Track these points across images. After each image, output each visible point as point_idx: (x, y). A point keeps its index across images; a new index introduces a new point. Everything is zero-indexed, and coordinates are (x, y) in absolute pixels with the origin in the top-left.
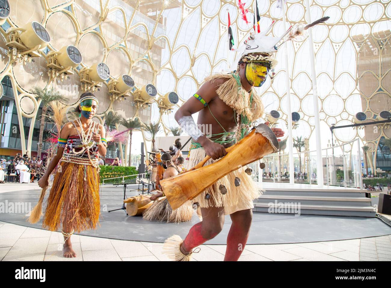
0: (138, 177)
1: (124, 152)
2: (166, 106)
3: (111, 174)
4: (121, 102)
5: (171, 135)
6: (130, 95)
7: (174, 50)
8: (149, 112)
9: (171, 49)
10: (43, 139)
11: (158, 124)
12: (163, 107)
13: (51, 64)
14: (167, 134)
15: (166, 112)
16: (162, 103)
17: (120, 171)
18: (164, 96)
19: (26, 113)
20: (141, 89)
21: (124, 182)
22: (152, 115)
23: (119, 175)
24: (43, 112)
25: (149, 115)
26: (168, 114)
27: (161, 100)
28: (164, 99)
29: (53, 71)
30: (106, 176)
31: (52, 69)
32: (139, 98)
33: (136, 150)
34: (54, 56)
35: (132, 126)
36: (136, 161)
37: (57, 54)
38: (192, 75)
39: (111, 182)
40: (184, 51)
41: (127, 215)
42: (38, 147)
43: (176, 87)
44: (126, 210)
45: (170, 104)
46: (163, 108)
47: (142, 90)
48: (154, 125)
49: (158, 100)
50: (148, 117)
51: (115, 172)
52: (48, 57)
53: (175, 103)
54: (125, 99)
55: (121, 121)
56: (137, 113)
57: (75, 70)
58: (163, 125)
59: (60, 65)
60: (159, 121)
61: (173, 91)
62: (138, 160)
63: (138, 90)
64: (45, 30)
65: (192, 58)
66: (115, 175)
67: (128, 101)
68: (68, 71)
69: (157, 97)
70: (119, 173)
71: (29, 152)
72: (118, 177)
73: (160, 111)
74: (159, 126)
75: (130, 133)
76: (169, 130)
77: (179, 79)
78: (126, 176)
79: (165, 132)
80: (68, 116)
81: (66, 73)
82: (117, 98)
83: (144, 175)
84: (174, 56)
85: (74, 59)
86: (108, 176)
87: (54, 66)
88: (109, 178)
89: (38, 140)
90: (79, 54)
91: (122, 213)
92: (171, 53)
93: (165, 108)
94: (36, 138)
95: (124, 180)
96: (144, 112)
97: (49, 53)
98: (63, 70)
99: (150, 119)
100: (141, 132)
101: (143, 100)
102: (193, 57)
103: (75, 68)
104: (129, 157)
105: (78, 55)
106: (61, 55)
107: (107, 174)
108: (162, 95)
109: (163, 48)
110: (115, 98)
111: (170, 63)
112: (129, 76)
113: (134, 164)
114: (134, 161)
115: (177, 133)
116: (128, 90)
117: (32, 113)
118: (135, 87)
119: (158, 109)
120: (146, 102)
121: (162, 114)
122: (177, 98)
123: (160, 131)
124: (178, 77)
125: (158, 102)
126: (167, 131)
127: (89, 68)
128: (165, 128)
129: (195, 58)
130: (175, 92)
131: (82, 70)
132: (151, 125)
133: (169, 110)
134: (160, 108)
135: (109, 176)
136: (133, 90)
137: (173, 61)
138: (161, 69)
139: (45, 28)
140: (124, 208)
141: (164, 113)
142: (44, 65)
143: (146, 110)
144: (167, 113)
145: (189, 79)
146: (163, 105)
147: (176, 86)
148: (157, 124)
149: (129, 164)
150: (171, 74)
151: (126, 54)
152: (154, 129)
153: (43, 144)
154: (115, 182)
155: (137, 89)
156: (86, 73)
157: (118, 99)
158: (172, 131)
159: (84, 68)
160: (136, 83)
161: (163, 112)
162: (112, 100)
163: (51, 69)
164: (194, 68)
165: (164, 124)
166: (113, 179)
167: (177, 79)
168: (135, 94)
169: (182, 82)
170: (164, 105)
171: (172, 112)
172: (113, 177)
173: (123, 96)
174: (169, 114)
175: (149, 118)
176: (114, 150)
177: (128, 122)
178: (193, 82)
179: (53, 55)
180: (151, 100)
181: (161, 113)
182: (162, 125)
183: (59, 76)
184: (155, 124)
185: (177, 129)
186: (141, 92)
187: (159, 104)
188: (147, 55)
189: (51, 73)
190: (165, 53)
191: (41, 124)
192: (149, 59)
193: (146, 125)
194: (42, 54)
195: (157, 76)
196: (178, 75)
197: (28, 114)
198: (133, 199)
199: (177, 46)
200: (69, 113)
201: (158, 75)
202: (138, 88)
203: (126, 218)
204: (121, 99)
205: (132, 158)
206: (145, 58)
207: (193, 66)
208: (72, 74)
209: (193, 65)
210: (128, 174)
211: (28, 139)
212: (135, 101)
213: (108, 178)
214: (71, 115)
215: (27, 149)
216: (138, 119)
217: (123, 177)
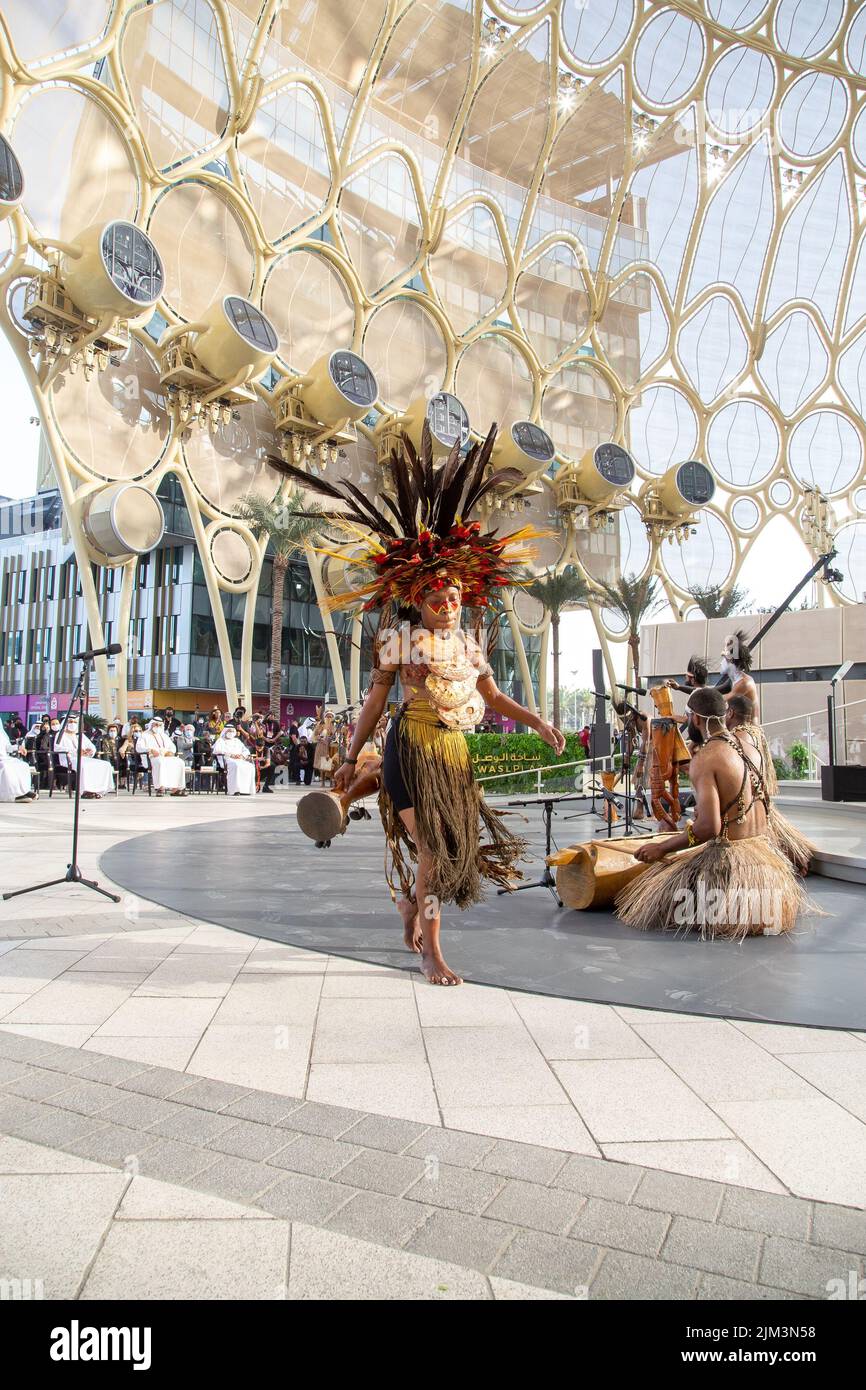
0: (586, 769)
1: (537, 681)
2: (670, 513)
3: (497, 760)
4: (515, 515)
5: (696, 615)
6: (541, 490)
7: (683, 311)
8: (612, 540)
9: (673, 309)
10: (282, 654)
11: (645, 582)
12: (659, 517)
13: (287, 419)
14: (681, 614)
15: (671, 537)
16: (654, 507)
17: (525, 749)
18: (662, 481)
19: (230, 581)
20: (576, 465)
21: (543, 785)
22: (624, 550)
23: (526, 764)
24: (277, 571)
25: (612, 551)
26: (679, 541)
27: (651, 493)
28: (660, 490)
29: (296, 442)
30: (482, 769)
31: (291, 434)
32: (575, 497)
33: (575, 673)
34: (295, 390)
35: (557, 593)
36: (579, 713)
37: (301, 386)
38: (756, 391)
39: (498, 787)
40: (721, 308)
41: (561, 904)
42: (269, 681)
43: (701, 443)
44: (555, 888)
45: (683, 505)
46: (660, 522)
47: (580, 468)
48: (632, 585)
49: (642, 497)
50: (612, 557)
51: (510, 753)
52: (278, 398)
53: (703, 500)
54: (527, 504)
55: (520, 578)
56: (572, 548)
57: (359, 429)
58: (665, 583)
59: (313, 419)
60: (650, 570)
61: (692, 460)
62: (584, 709)
63: (567, 468)
64: (262, 317)
65: (752, 327)
66: (510, 765)
67: (536, 509)
68: (340, 434)
69: (636, 485)
70: (523, 757)
71: (246, 697)
72: (520, 770)
73: (650, 534)
74: (651, 584)
75: (552, 620)
76: (686, 599)
77: (709, 414)
78: (549, 767)
79: (673, 605)
80: (350, 577)
81: (332, 443)
82: (499, 504)
83: (608, 761)
84: (687, 334)
85: (353, 395)
86: (488, 770)
87: (297, 424)
88: (493, 774)
89: (268, 660)
90: (367, 375)
91: (543, 899)
92: (674, 321)
93: (668, 523)
94: (261, 653)
95: (542, 779)
96: (596, 544)
97: (280, 387)
98: (323, 432)
99: (618, 564)
100: (589, 611)
101: (589, 500)
102: (757, 325)
103: (359, 422)
104: (551, 699)
105: (363, 377)
106: (315, 387)
107: (486, 763)
108: (655, 476)
109: (643, 311)
110: (494, 503)
111: (673, 358)
112: (533, 422)
113: (571, 723)
114: (573, 713)
115: (717, 608)
116: (536, 472)
117: (245, 578)
118: (557, 460)
119: (642, 529)
120: (599, 507)
121: (660, 544)
122: (708, 480)
123: (654, 603)
124: (706, 407)
125: (639, 501)
126: (680, 603)
127: (401, 415)
128: (672, 592)
129: (765, 328)
130: (700, 461)
131: (380, 426)
132: (623, 585)
133: (682, 530)
134: (650, 523)
135: (492, 769)
136: (552, 470)
137: (685, 354)
138: (645, 384)
139: (259, 309)
140: (549, 882)
141: (666, 541)
142: (268, 425)
143: (601, 536)
144: (674, 538)
145: (747, 407)
146: (661, 513)
147: (702, 437)
148: (642, 581)
149: (557, 723)
150: (681, 399)
151: (517, 352)
152: (633, 599)
153: (284, 672)
154: (512, 787)
155: (564, 467)
156: (393, 431)
157: (503, 506)
158: (697, 599)
159: (385, 417)
160: (559, 445)
161: (662, 537)
162: (485, 513)
163: (289, 434)
164: (765, 364)
165: (667, 578)
166: (507, 777)
167: (704, 414)
168: (558, 482)
169: (720, 421)
170: (664, 513)
171: (694, 532)
172: (505, 770)
173: (518, 496)
174: (683, 541)
175: (613, 560)
176: (502, 680)
177: (544, 581)
178: (764, 417)
179: (291, 390)
180: (618, 498)
181: (655, 541)
182: (660, 583)
183: (315, 454)
184: (637, 581)
185: (716, 592)
186: (579, 474)
187: (644, 511)
188: (588, 344)
189: (290, 446)
190: (652, 327)
191: (272, 611)
192: (596, 358)
193: (606, 587)
194: (258, 392)
195: (632, 411)
196: (707, 398)
197: (235, 582)
198: (577, 852)
199: (692, 294)
200: (353, 566)
201: (634, 407)
202: (569, 462)
203: (557, 918)
204: (512, 507)
205: (563, 703)
206: (584, 354)
207: (758, 358)
208: (351, 441)
209: (757, 354)
210: (554, 760)
211: (240, 659)
212: (560, 507)
213: (487, 773)
214: (360, 574)
215: (239, 690)
216: (576, 569)
217: (539, 770)
